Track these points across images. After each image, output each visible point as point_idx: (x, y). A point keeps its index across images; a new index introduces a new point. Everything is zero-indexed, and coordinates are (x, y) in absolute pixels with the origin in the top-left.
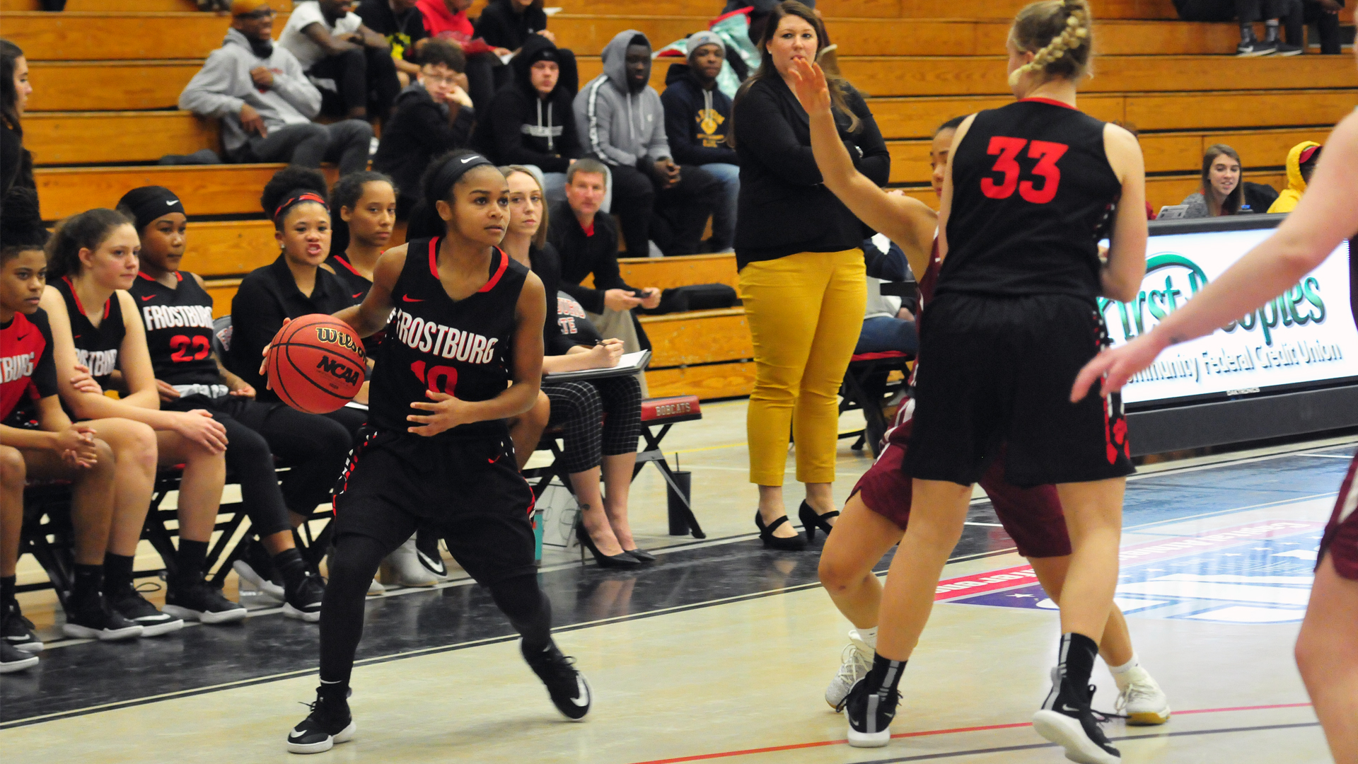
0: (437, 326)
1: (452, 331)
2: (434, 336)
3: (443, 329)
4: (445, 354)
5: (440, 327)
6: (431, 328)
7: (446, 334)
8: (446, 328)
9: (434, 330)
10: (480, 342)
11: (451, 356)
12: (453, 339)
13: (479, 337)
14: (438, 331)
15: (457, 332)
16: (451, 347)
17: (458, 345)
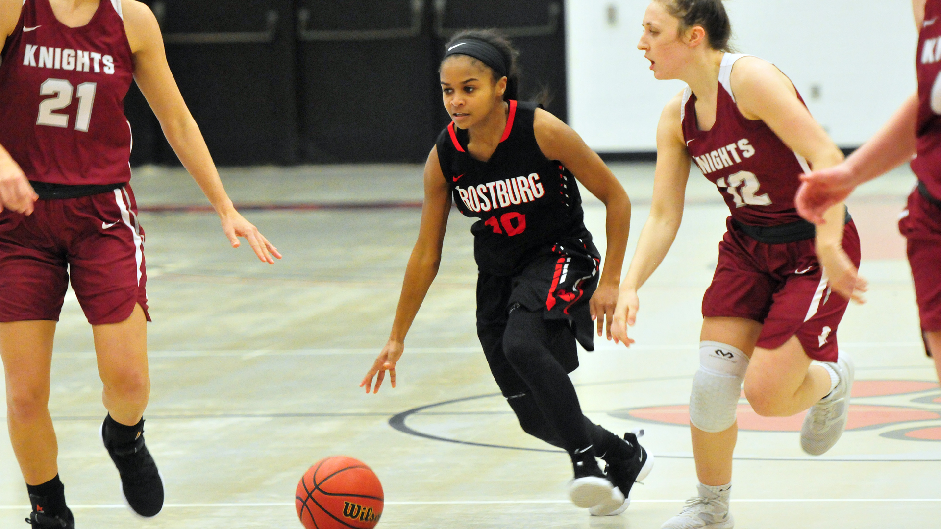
0: (485, 185)
1: (499, 183)
2: (488, 194)
3: (490, 185)
4: (503, 205)
5: (488, 185)
6: (482, 189)
7: (495, 188)
8: (493, 184)
9: (485, 190)
10: (522, 182)
11: (508, 204)
12: (502, 190)
13: (520, 179)
14: (488, 189)
15: (501, 182)
16: (503, 196)
17: (507, 192)
